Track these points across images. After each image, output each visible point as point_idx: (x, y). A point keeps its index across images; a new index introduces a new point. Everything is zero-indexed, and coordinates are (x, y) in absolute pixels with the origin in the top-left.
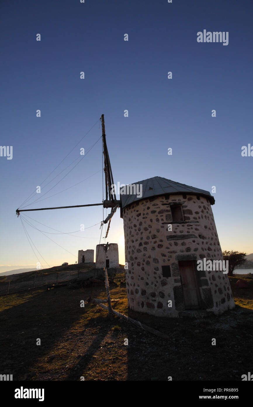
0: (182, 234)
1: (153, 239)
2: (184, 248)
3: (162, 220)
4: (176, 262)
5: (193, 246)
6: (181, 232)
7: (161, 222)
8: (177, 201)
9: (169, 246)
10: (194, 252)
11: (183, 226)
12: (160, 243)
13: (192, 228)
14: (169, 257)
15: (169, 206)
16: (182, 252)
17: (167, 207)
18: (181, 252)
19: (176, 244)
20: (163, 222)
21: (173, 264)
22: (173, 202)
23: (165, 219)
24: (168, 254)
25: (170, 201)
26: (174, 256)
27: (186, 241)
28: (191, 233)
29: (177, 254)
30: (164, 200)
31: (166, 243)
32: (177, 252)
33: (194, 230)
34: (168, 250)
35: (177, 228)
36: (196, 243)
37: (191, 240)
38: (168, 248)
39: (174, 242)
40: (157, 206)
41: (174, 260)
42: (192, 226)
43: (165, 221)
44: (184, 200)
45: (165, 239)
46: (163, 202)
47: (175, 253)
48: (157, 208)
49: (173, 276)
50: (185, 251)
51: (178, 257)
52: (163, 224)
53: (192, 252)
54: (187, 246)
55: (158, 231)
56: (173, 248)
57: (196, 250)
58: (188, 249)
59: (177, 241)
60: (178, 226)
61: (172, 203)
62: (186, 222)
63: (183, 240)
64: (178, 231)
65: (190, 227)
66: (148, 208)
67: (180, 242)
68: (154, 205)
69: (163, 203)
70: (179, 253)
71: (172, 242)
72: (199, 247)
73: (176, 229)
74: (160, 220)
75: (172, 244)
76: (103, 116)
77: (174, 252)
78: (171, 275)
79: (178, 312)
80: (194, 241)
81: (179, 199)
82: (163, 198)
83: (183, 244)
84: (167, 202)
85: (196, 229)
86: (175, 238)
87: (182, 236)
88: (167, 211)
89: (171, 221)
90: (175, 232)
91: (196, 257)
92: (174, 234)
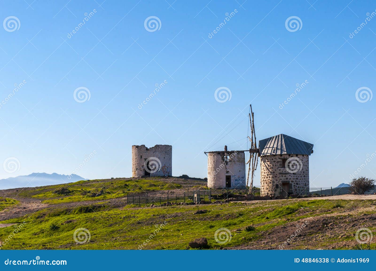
0: (286, 172)
1: (273, 173)
2: (285, 178)
3: (278, 166)
4: (281, 183)
5: (289, 177)
7: (277, 166)
8: (285, 158)
10: (289, 180)
11: (286, 169)
12: (276, 175)
16: (284, 179)
17: (281, 160)
19: (282, 176)
21: (280, 184)
23: (279, 166)
24: (278, 180)
25: (282, 157)
26: (281, 181)
27: (287, 175)
29: (282, 180)
31: (278, 176)
34: (278, 178)
37: (289, 175)
40: (276, 159)
41: (280, 182)
44: (289, 157)
45: (278, 174)
46: (279, 157)
48: (276, 160)
52: (278, 167)
54: (287, 177)
55: (276, 170)
56: (281, 178)
57: (290, 179)
58: (287, 179)
64: (284, 171)
66: (272, 159)
67: (284, 175)
68: (275, 158)
70: (283, 180)
71: (281, 175)
72: (292, 178)
76: (251, 105)
77: (281, 179)
78: (279, 188)
80: (290, 176)
83: (285, 176)
84: (281, 157)
88: (280, 162)
89: (281, 167)
90: (282, 171)
91: (289, 182)
92: (282, 172)
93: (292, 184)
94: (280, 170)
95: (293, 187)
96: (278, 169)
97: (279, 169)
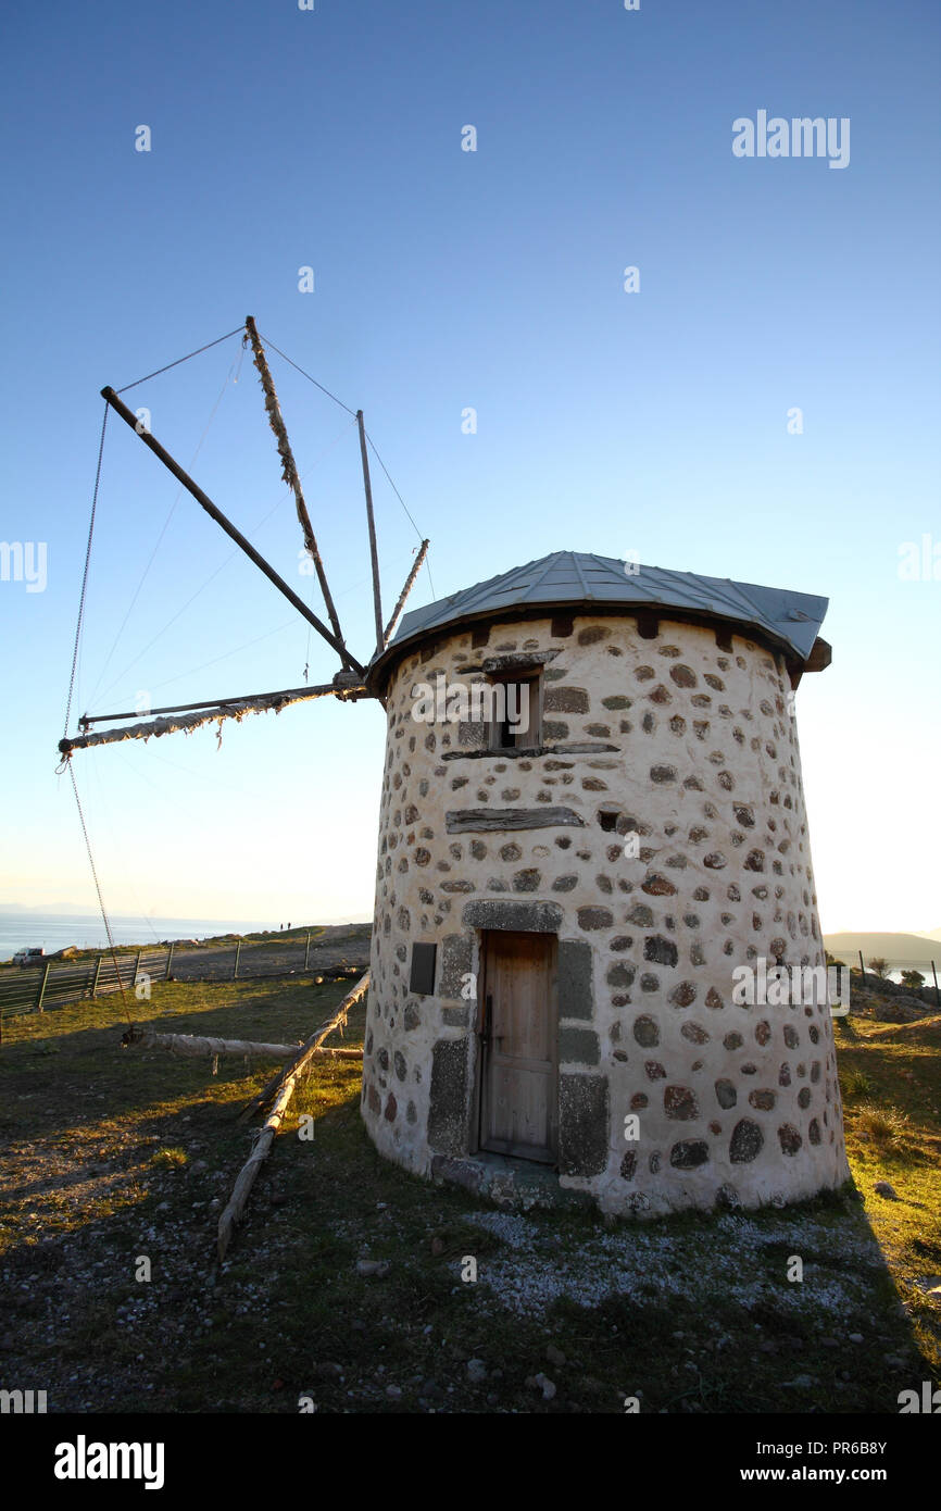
0: (514, 805)
2: (509, 871)
3: (446, 740)
4: (463, 931)
5: (555, 865)
6: (510, 795)
7: (440, 749)
8: (519, 650)
9: (449, 859)
10: (555, 897)
11: (526, 767)
12: (423, 843)
13: (567, 780)
14: (440, 907)
15: (483, 675)
16: (499, 888)
17: (474, 681)
18: (493, 889)
19: (479, 852)
20: (446, 751)
21: (450, 940)
22: (502, 654)
23: (454, 739)
24: (439, 895)
25: (489, 652)
26: (461, 901)
27: (526, 840)
28: (555, 803)
29: (473, 897)
30: (468, 651)
31: (441, 845)
32: (474, 889)
33: (576, 788)
34: (443, 877)
35: (497, 775)
36: (571, 851)
37: (548, 836)
38: (444, 867)
39: (473, 842)
41: (457, 926)
42: (569, 766)
43: (455, 746)
44: (557, 642)
45: (439, 826)
46: (463, 658)
47: (467, 891)
49: (441, 994)
50: (511, 886)
51: (476, 910)
52: (446, 757)
53: (544, 894)
54: (525, 864)
55: (425, 790)
56: (467, 868)
57: (566, 884)
58: (528, 880)
59: (485, 839)
60: (501, 769)
61: (493, 660)
62: (543, 752)
63: (509, 834)
64: (495, 791)
65: (556, 775)
67: (495, 842)
68: (432, 675)
69: (463, 663)
70: (483, 894)
71: (465, 840)
72: (587, 873)
73: (491, 781)
74: (439, 740)
75: (462, 853)
77: (463, 887)
78: (436, 988)
79: (432, 1155)
80: (564, 843)
81: (533, 639)
82: (464, 643)
83: (509, 853)
84: (479, 656)
85: (590, 785)
86: (474, 825)
87: (510, 815)
89: (479, 747)
90: (483, 797)
91: (558, 921)
92: (476, 805)
93: (583, 952)
94: (459, 783)
95: (602, 992)
96: (441, 772)
97: (458, 767)
